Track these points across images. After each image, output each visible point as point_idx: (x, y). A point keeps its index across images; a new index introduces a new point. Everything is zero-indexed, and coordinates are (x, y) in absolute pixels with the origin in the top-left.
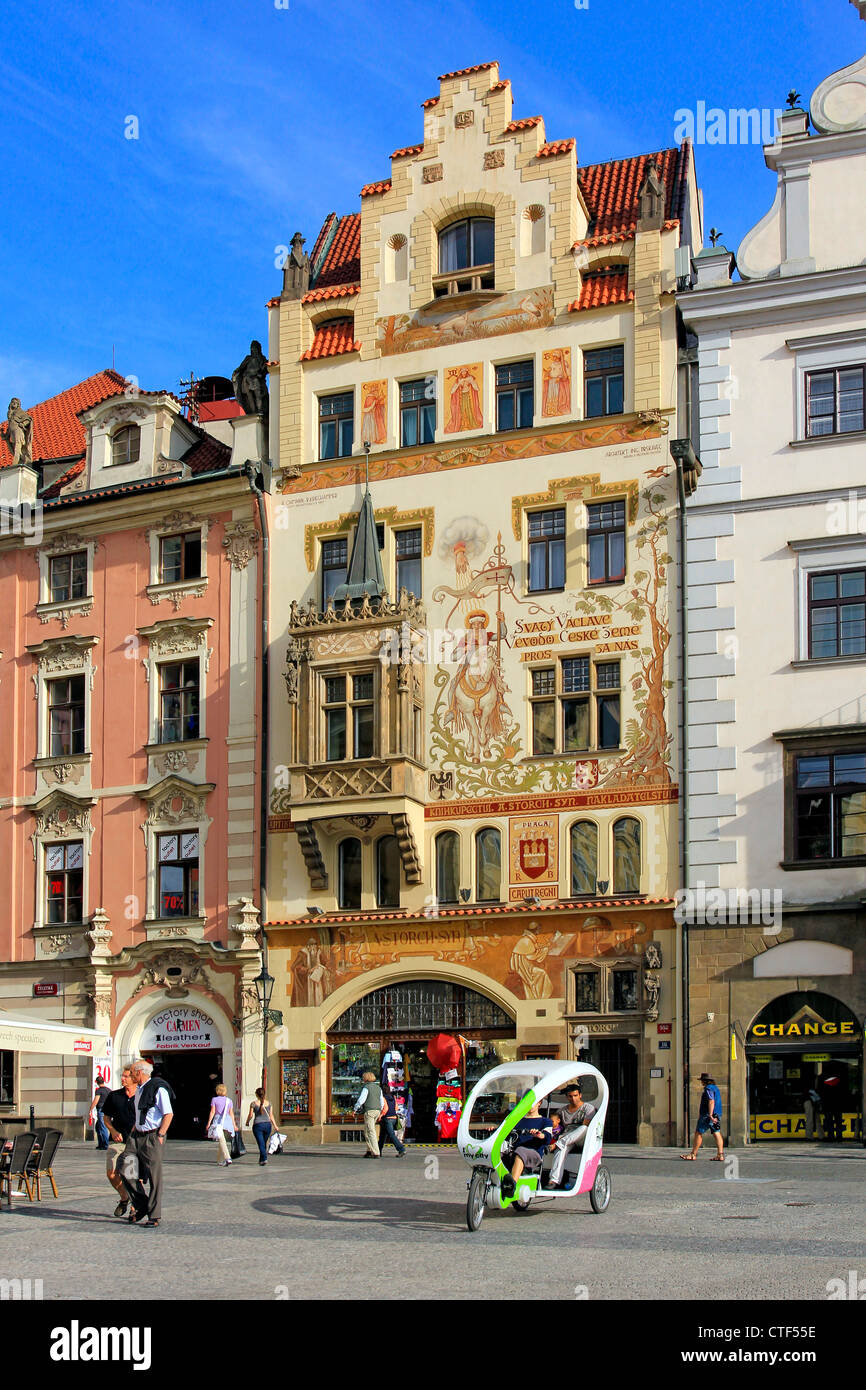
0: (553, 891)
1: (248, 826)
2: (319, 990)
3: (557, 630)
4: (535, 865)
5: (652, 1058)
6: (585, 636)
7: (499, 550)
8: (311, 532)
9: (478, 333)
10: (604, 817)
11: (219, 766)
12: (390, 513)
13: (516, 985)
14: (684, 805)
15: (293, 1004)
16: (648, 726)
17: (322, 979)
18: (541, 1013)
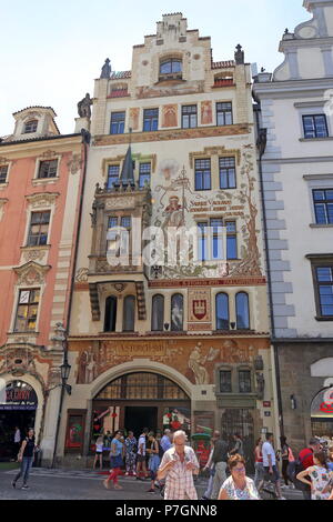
0: (209, 326)
1: (64, 287)
2: (91, 374)
3: (208, 206)
4: (200, 312)
5: (261, 420)
6: (221, 209)
7: (184, 172)
8: (105, 161)
9: (176, 94)
10: (232, 290)
11: (54, 257)
12: (138, 156)
13: (191, 376)
14: (270, 287)
15: (77, 383)
16: (250, 249)
17: (94, 368)
18: (204, 392)
